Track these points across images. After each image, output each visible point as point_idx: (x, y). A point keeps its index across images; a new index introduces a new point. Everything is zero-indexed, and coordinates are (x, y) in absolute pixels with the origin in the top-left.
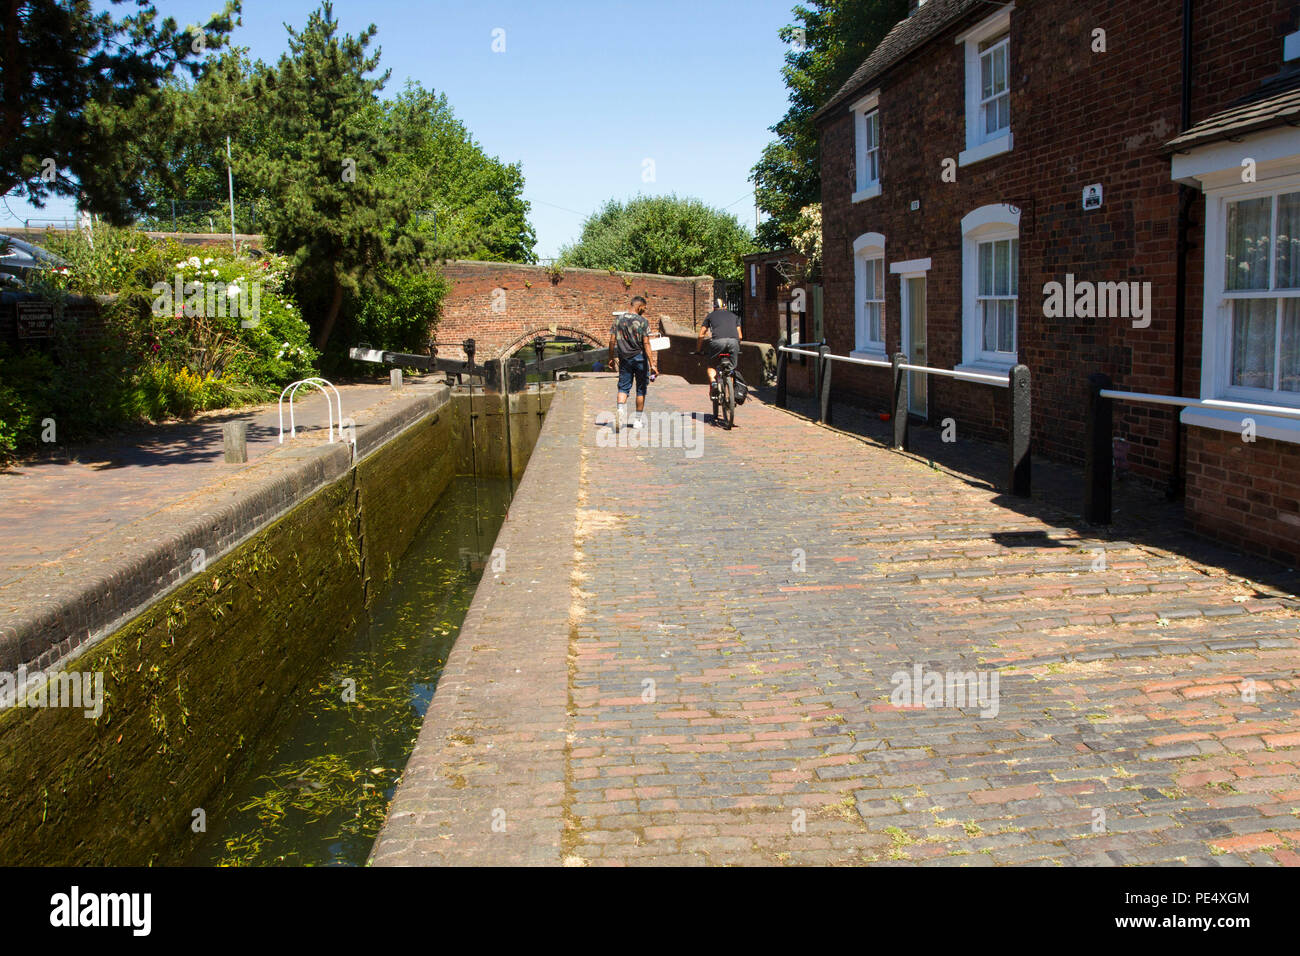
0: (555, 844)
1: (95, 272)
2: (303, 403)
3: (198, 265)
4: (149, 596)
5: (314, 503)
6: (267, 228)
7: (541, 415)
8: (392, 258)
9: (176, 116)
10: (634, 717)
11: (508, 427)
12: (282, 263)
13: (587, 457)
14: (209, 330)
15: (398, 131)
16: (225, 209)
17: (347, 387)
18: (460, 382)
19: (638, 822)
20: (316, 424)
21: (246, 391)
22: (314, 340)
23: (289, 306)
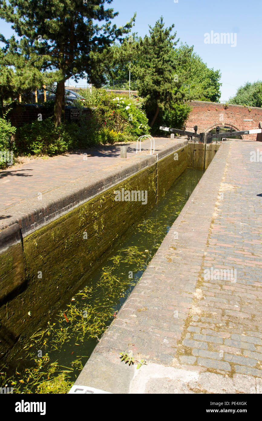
0: (194, 284)
1: (91, 101)
2: (144, 142)
3: (118, 100)
4: (96, 193)
5: (144, 172)
6: (139, 88)
7: (216, 151)
8: (175, 99)
9: (114, 55)
10: (227, 250)
11: (205, 154)
12: (142, 100)
13: (228, 166)
14: (120, 119)
15: (180, 59)
16: (128, 83)
17: (158, 138)
18: (192, 139)
19: (221, 283)
20: (147, 149)
21: (129, 137)
22: (149, 124)
23: (143, 113)
